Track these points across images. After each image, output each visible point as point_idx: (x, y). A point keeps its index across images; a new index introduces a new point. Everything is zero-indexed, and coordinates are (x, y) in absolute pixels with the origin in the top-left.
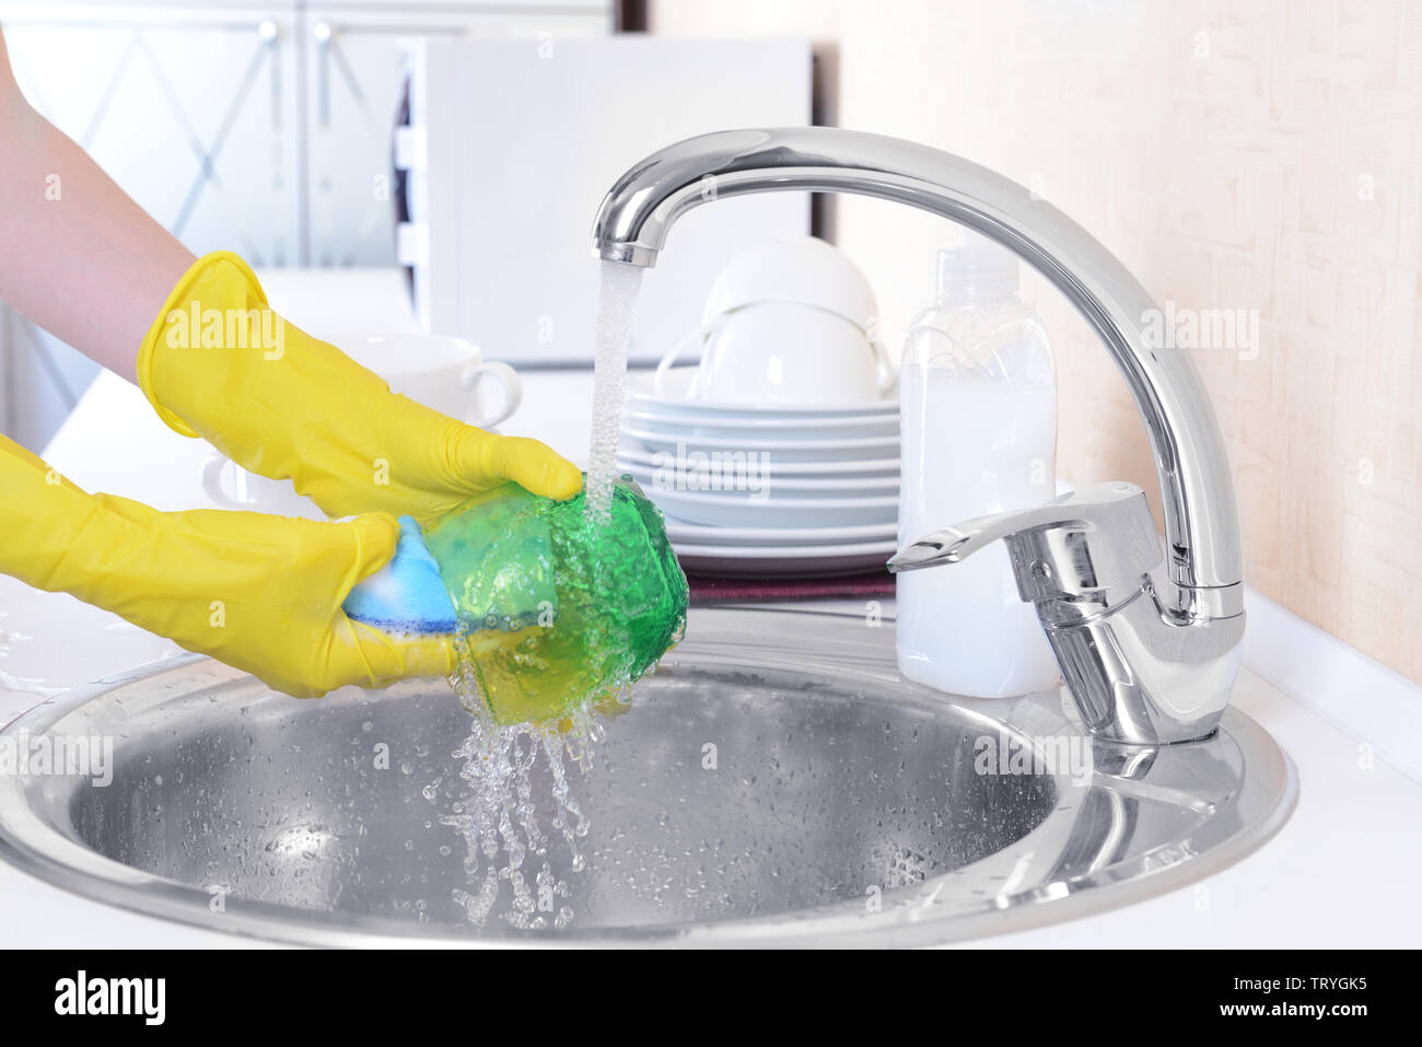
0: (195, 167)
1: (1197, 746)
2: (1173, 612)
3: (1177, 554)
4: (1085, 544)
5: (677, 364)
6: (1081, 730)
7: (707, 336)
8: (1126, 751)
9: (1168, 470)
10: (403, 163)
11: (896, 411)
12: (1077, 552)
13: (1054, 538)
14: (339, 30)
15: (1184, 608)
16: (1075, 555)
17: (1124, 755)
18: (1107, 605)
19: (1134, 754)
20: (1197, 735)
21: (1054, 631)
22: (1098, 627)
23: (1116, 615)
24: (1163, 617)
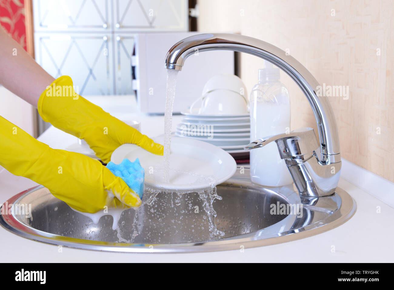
0: (88, 72)
1: (329, 197)
2: (322, 161)
3: (323, 147)
4: (298, 143)
6: (298, 193)
7: (203, 98)
9: (320, 124)
10: (134, 65)
11: (249, 116)
12: (295, 145)
13: (289, 141)
14: (123, 38)
15: (325, 160)
16: (295, 146)
17: (310, 200)
18: (304, 159)
19: (312, 200)
20: (329, 194)
21: (290, 167)
22: (302, 165)
23: (306, 162)
24: (319, 163)
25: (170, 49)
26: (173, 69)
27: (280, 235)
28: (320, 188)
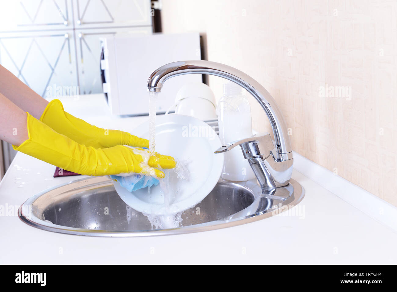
0: (51, 71)
1: (284, 188)
2: (278, 159)
3: (278, 147)
4: (257, 146)
5: (169, 113)
6: (259, 186)
7: (176, 106)
10: (103, 68)
11: (217, 120)
13: (250, 145)
14: (84, 35)
15: (280, 158)
16: (255, 148)
17: (269, 190)
18: (263, 158)
19: (271, 190)
20: (284, 185)
21: (252, 165)
22: (261, 163)
23: (265, 160)
24: (275, 160)
25: (151, 75)
26: (154, 91)
28: (278, 181)
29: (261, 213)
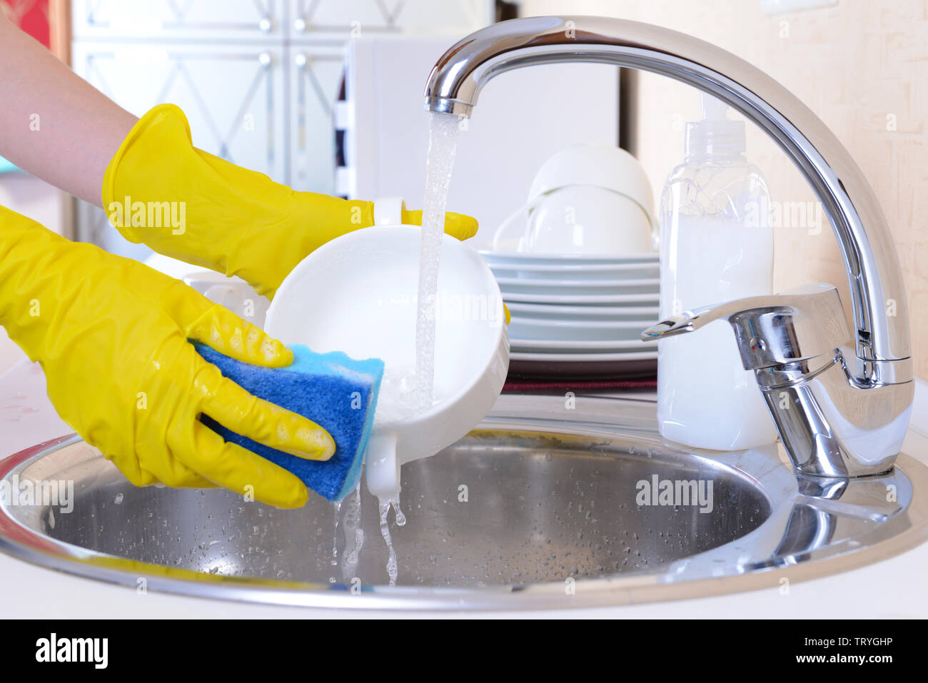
1: (877, 480)
2: (858, 379)
3: (861, 338)
4: (792, 325)
6: (790, 468)
7: (531, 211)
8: (825, 482)
9: (856, 275)
10: (340, 126)
11: (657, 260)
12: (785, 330)
13: (767, 319)
14: (312, 59)
15: (867, 376)
16: (784, 333)
17: (823, 484)
18: (808, 371)
19: (831, 485)
20: (877, 471)
21: (770, 392)
22: (801, 388)
23: (814, 379)
24: (851, 381)
25: (440, 59)
26: (447, 111)
27: (741, 570)
28: (855, 456)
29: (791, 559)
